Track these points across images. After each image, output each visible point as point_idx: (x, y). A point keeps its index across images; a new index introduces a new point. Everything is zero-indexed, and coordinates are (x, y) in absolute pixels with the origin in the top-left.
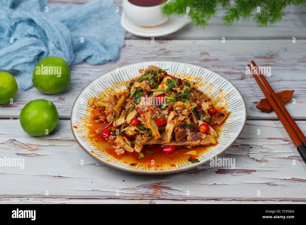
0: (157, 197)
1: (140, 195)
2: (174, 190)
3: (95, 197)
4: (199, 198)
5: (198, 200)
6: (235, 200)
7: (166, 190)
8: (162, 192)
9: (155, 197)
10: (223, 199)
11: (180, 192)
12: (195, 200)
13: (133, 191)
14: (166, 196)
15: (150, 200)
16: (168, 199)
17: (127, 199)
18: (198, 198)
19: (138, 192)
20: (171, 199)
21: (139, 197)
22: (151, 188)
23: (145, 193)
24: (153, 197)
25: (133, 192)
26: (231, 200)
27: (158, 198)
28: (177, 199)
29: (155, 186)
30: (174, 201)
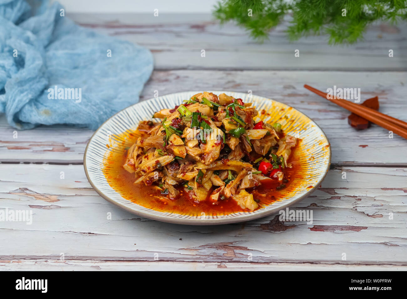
0: (228, 258)
1: (204, 257)
2: (252, 250)
3: (141, 258)
4: (288, 261)
5: (287, 263)
6: (339, 264)
7: (240, 251)
8: (235, 253)
9: (226, 259)
10: (321, 263)
11: (261, 253)
12: (282, 263)
13: (195, 251)
14: (242, 258)
15: (218, 262)
16: (244, 261)
17: (186, 262)
18: (286, 261)
19: (201, 253)
20: (248, 261)
21: (202, 259)
22: (219, 249)
23: (211, 254)
24: (222, 259)
25: (194, 253)
26: (334, 264)
27: (229, 261)
28: (256, 261)
29: (225, 245)
30: (253, 264)
